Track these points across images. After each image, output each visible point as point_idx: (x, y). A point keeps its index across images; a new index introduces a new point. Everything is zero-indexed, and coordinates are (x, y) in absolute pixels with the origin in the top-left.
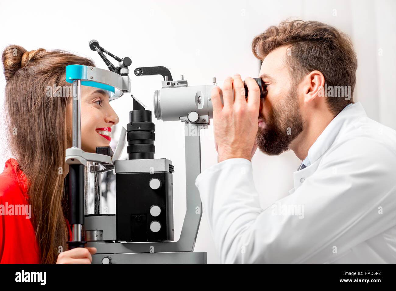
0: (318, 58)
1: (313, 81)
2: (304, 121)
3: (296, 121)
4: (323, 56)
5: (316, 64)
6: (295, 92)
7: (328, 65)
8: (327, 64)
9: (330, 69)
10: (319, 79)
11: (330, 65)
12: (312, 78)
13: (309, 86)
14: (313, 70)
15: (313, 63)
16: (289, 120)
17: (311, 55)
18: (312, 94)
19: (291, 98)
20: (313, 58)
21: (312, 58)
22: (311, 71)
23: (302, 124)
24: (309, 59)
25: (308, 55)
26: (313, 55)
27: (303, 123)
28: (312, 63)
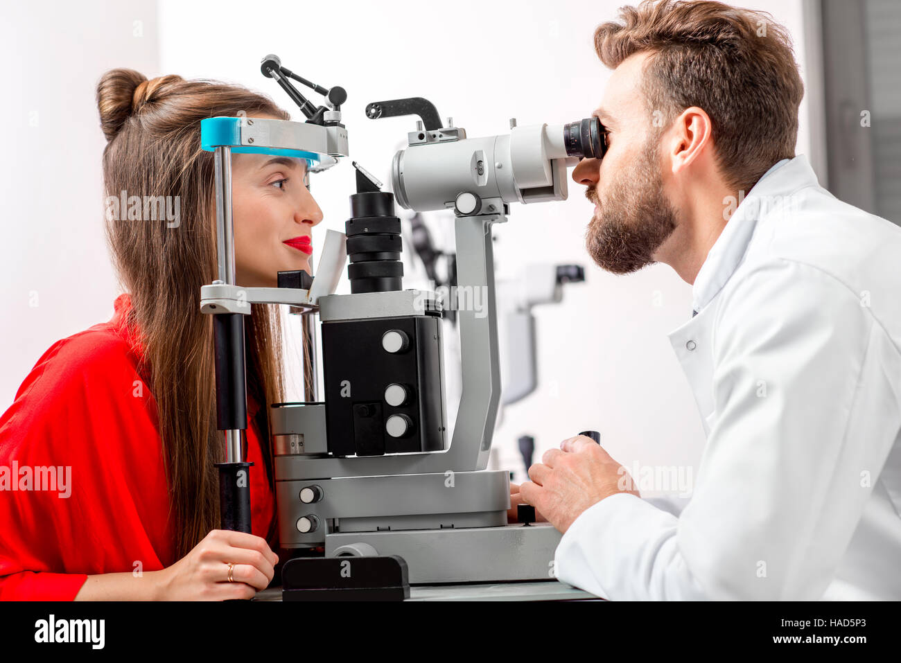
0: (702, 81)
1: (690, 128)
2: (676, 209)
3: (658, 209)
4: (712, 77)
5: (696, 94)
6: (654, 151)
7: (722, 97)
8: (721, 95)
9: (727, 104)
10: (702, 124)
11: (727, 96)
12: (688, 121)
13: (682, 137)
14: (690, 106)
15: (692, 91)
16: (643, 209)
17: (688, 76)
18: (684, 157)
19: (647, 163)
20: (692, 81)
21: (690, 81)
22: (686, 107)
23: (671, 215)
24: (684, 83)
25: (683, 74)
26: (693, 76)
27: (674, 213)
28: (689, 91)
